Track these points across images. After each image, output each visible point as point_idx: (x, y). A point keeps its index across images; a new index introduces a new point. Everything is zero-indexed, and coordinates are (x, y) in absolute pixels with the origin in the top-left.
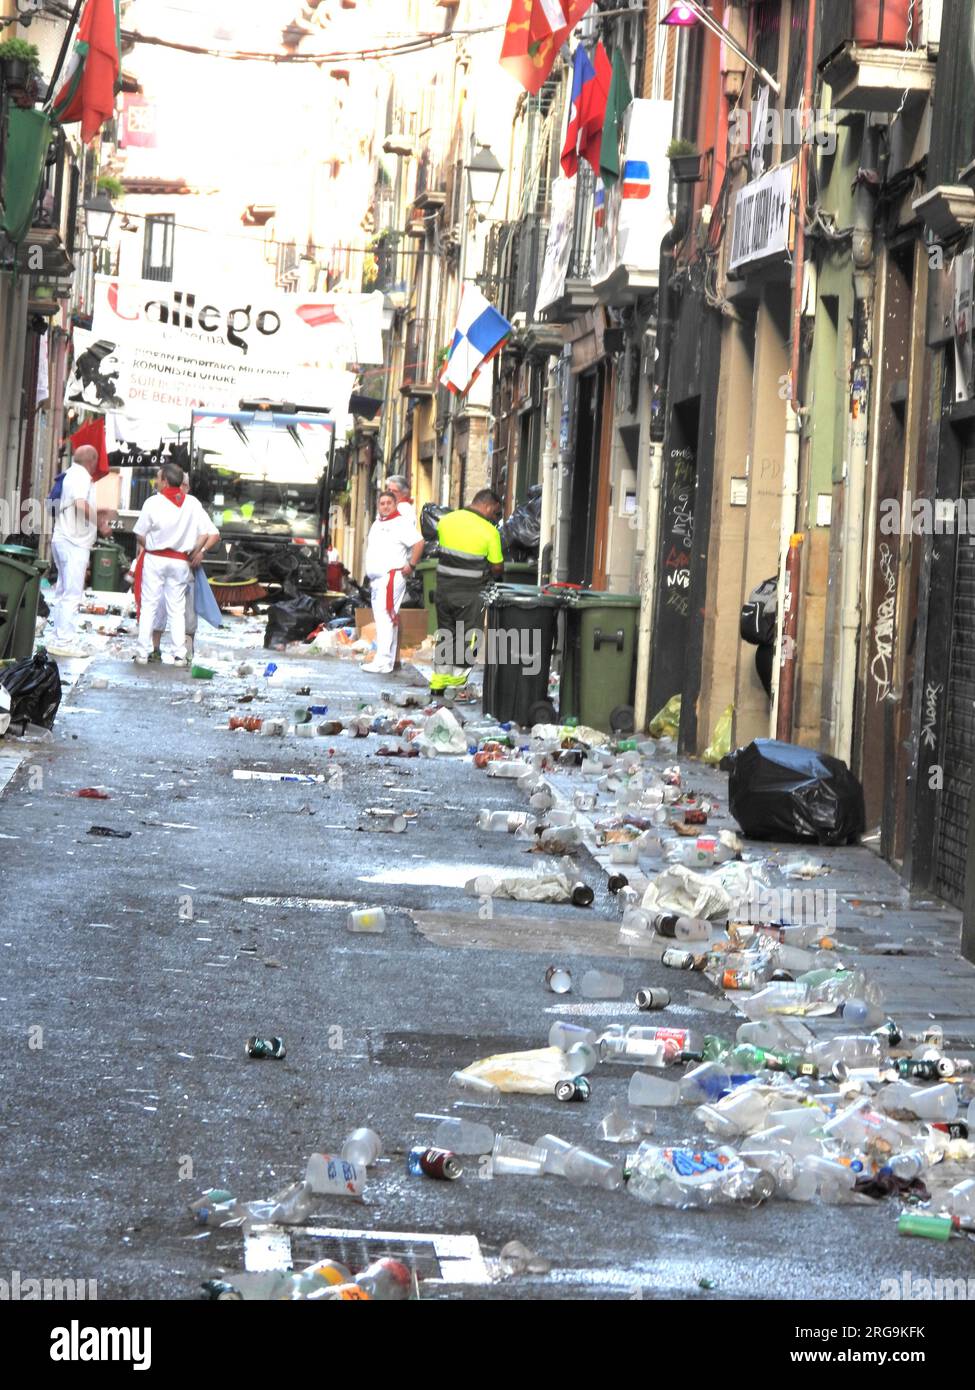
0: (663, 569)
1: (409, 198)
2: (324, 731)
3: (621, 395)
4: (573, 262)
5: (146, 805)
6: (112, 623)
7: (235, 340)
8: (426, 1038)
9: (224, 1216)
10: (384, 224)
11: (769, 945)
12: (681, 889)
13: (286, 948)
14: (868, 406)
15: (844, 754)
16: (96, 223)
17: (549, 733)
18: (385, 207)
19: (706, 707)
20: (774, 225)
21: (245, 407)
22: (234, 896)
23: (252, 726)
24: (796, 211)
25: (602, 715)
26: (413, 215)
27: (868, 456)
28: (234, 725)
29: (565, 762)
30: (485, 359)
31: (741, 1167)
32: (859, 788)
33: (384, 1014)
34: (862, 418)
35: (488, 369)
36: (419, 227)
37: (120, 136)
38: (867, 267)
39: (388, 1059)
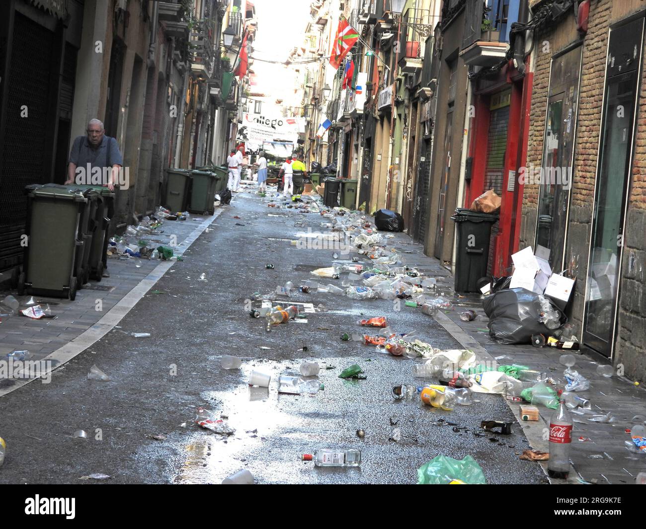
0: (363, 174)
1: (311, 97)
2: (288, 207)
3: (355, 137)
4: (345, 109)
5: (248, 220)
6: (244, 186)
7: (273, 127)
8: (305, 266)
9: (258, 298)
10: (306, 103)
11: (381, 250)
12: (363, 239)
13: (276, 248)
14: (407, 137)
15: (400, 212)
16: (243, 100)
17: (337, 209)
18: (306, 99)
19: (371, 204)
20: (388, 99)
21: (275, 140)
22: (266, 238)
23: (273, 206)
24: (393, 96)
25: (349, 205)
26: (312, 100)
27: (407, 148)
28: (269, 206)
29: (340, 215)
30: (326, 130)
31: (371, 291)
32: (403, 220)
33: (297, 261)
34: (406, 140)
35: (327, 133)
36: (313, 104)
37: (249, 83)
38: (408, 107)
39: (296, 270)
